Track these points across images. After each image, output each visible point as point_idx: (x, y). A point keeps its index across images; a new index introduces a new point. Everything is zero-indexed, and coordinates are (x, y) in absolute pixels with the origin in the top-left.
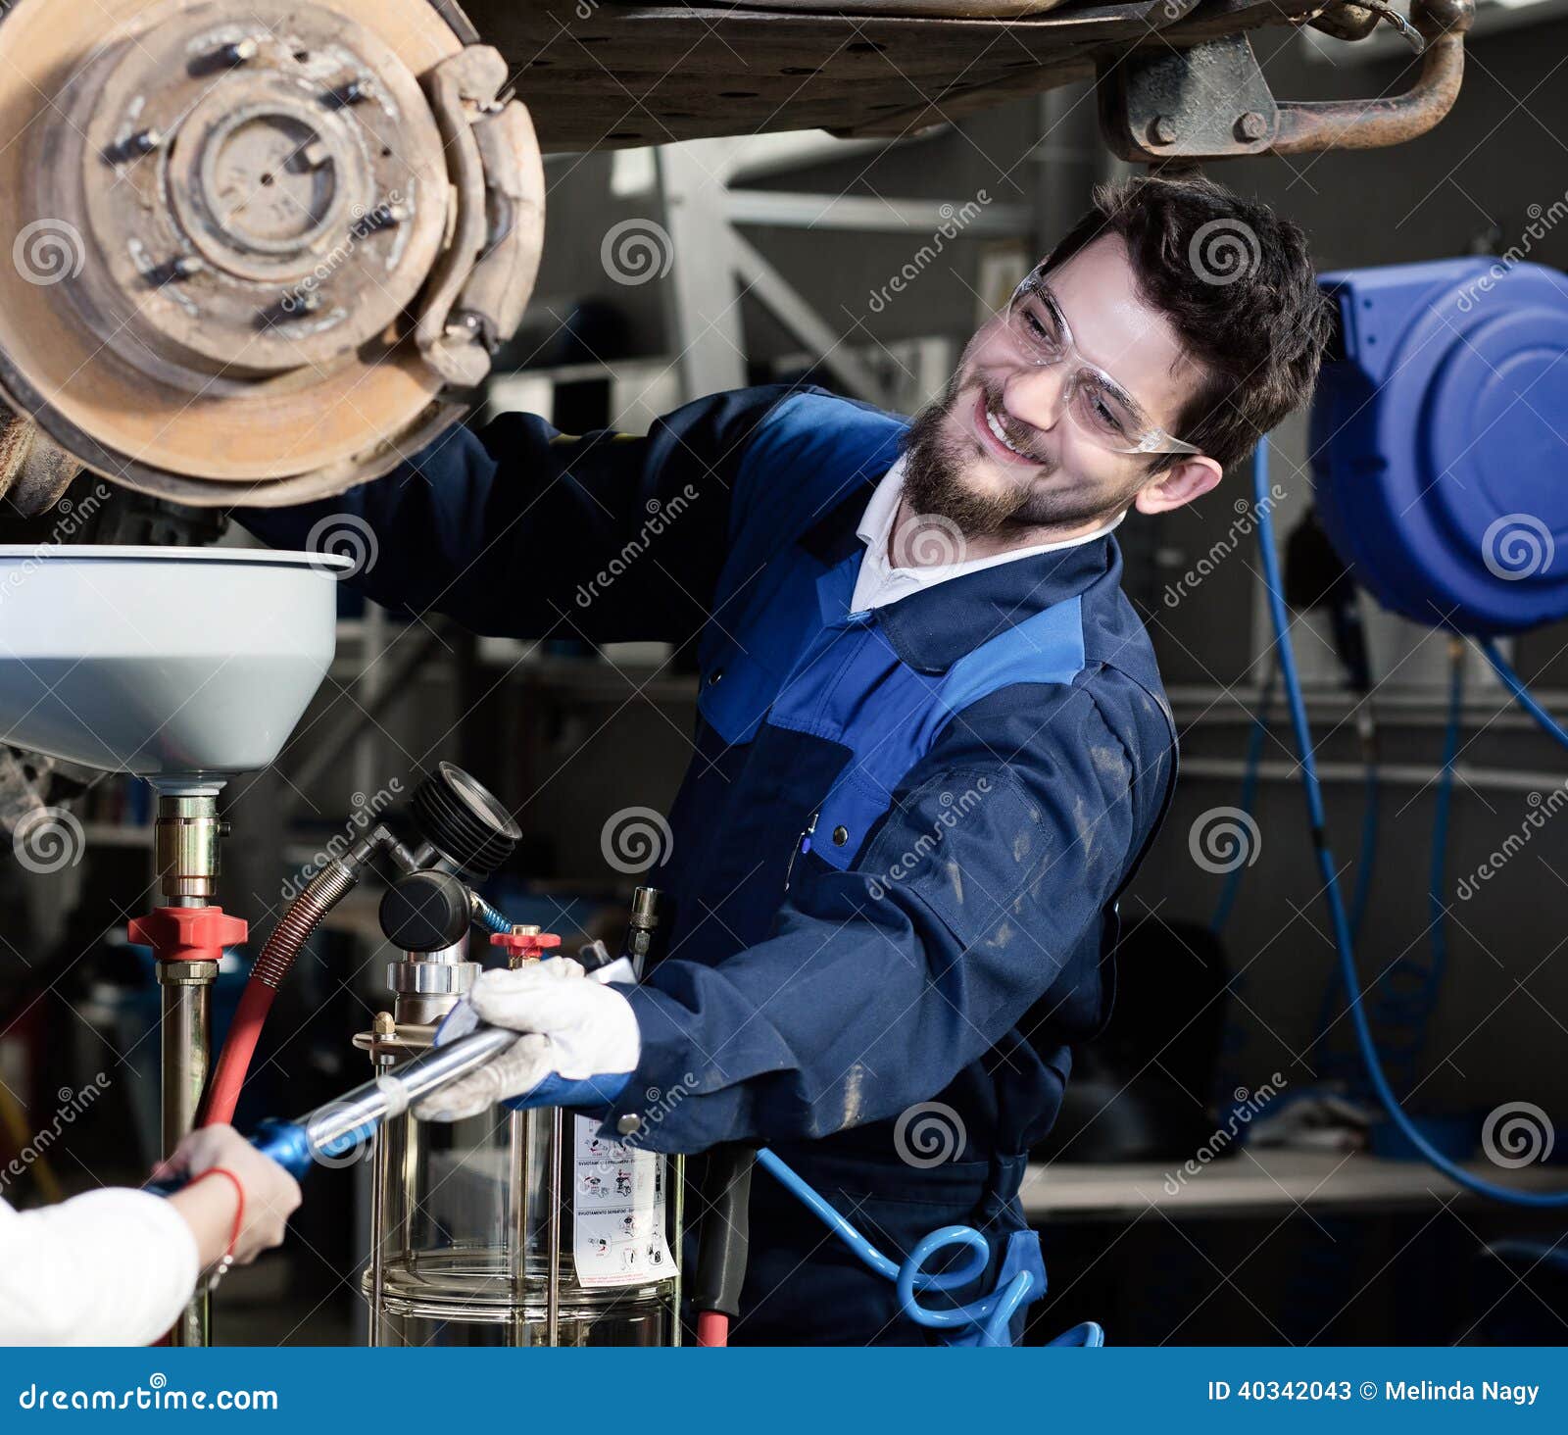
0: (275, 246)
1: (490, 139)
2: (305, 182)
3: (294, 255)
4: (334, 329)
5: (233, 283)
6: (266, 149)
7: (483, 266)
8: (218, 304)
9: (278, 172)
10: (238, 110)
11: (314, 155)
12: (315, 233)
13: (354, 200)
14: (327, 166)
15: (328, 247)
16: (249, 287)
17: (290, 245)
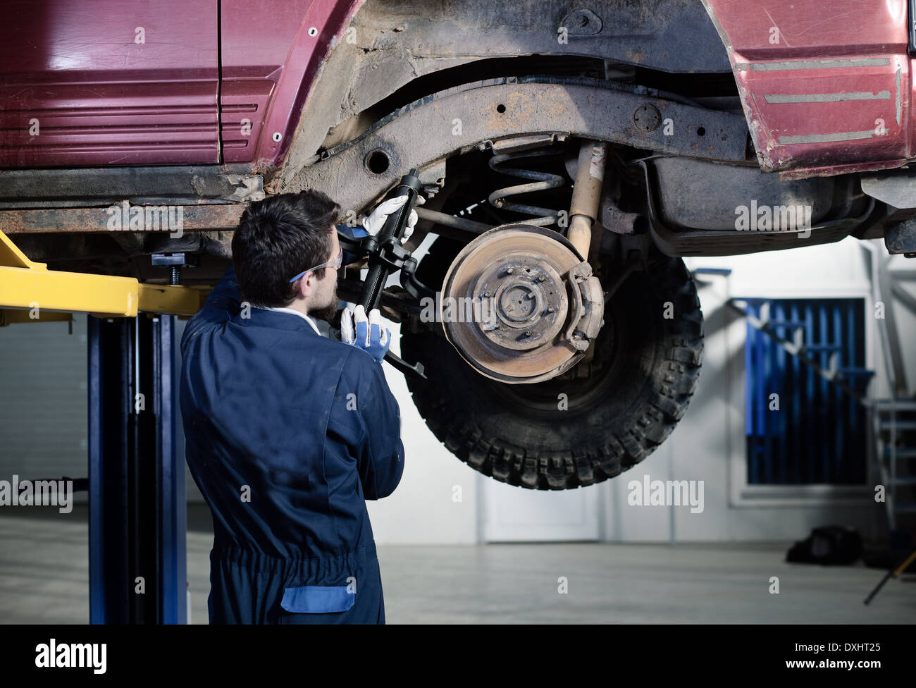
0: (520, 320)
1: (583, 287)
2: (530, 302)
3: (526, 321)
4: (538, 339)
5: (511, 329)
6: (519, 294)
7: (583, 320)
8: (507, 334)
9: (523, 301)
10: (510, 286)
11: (530, 296)
12: (531, 315)
13: (541, 306)
14: (534, 298)
15: (535, 319)
16: (516, 330)
17: (525, 319)
